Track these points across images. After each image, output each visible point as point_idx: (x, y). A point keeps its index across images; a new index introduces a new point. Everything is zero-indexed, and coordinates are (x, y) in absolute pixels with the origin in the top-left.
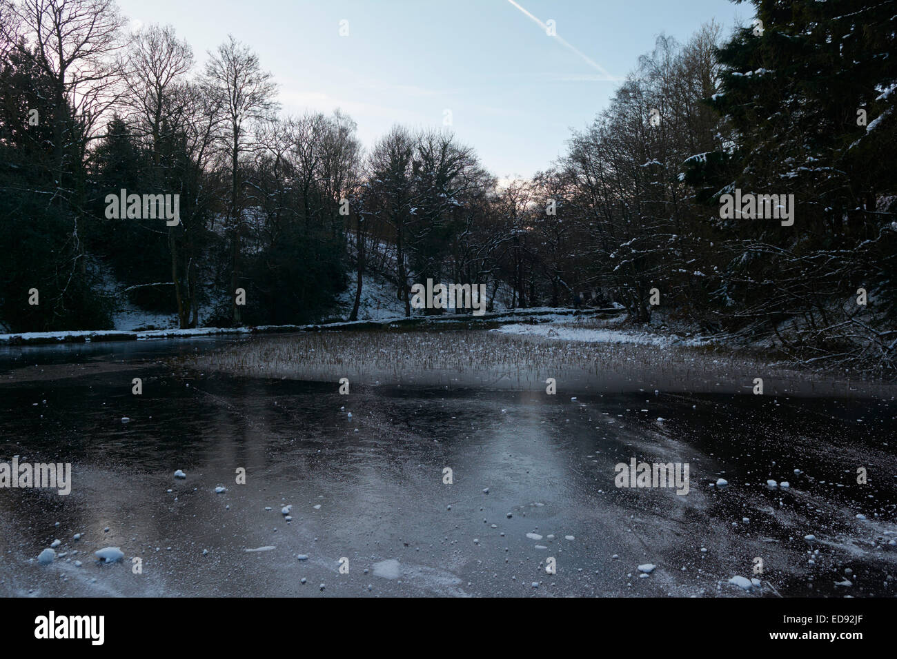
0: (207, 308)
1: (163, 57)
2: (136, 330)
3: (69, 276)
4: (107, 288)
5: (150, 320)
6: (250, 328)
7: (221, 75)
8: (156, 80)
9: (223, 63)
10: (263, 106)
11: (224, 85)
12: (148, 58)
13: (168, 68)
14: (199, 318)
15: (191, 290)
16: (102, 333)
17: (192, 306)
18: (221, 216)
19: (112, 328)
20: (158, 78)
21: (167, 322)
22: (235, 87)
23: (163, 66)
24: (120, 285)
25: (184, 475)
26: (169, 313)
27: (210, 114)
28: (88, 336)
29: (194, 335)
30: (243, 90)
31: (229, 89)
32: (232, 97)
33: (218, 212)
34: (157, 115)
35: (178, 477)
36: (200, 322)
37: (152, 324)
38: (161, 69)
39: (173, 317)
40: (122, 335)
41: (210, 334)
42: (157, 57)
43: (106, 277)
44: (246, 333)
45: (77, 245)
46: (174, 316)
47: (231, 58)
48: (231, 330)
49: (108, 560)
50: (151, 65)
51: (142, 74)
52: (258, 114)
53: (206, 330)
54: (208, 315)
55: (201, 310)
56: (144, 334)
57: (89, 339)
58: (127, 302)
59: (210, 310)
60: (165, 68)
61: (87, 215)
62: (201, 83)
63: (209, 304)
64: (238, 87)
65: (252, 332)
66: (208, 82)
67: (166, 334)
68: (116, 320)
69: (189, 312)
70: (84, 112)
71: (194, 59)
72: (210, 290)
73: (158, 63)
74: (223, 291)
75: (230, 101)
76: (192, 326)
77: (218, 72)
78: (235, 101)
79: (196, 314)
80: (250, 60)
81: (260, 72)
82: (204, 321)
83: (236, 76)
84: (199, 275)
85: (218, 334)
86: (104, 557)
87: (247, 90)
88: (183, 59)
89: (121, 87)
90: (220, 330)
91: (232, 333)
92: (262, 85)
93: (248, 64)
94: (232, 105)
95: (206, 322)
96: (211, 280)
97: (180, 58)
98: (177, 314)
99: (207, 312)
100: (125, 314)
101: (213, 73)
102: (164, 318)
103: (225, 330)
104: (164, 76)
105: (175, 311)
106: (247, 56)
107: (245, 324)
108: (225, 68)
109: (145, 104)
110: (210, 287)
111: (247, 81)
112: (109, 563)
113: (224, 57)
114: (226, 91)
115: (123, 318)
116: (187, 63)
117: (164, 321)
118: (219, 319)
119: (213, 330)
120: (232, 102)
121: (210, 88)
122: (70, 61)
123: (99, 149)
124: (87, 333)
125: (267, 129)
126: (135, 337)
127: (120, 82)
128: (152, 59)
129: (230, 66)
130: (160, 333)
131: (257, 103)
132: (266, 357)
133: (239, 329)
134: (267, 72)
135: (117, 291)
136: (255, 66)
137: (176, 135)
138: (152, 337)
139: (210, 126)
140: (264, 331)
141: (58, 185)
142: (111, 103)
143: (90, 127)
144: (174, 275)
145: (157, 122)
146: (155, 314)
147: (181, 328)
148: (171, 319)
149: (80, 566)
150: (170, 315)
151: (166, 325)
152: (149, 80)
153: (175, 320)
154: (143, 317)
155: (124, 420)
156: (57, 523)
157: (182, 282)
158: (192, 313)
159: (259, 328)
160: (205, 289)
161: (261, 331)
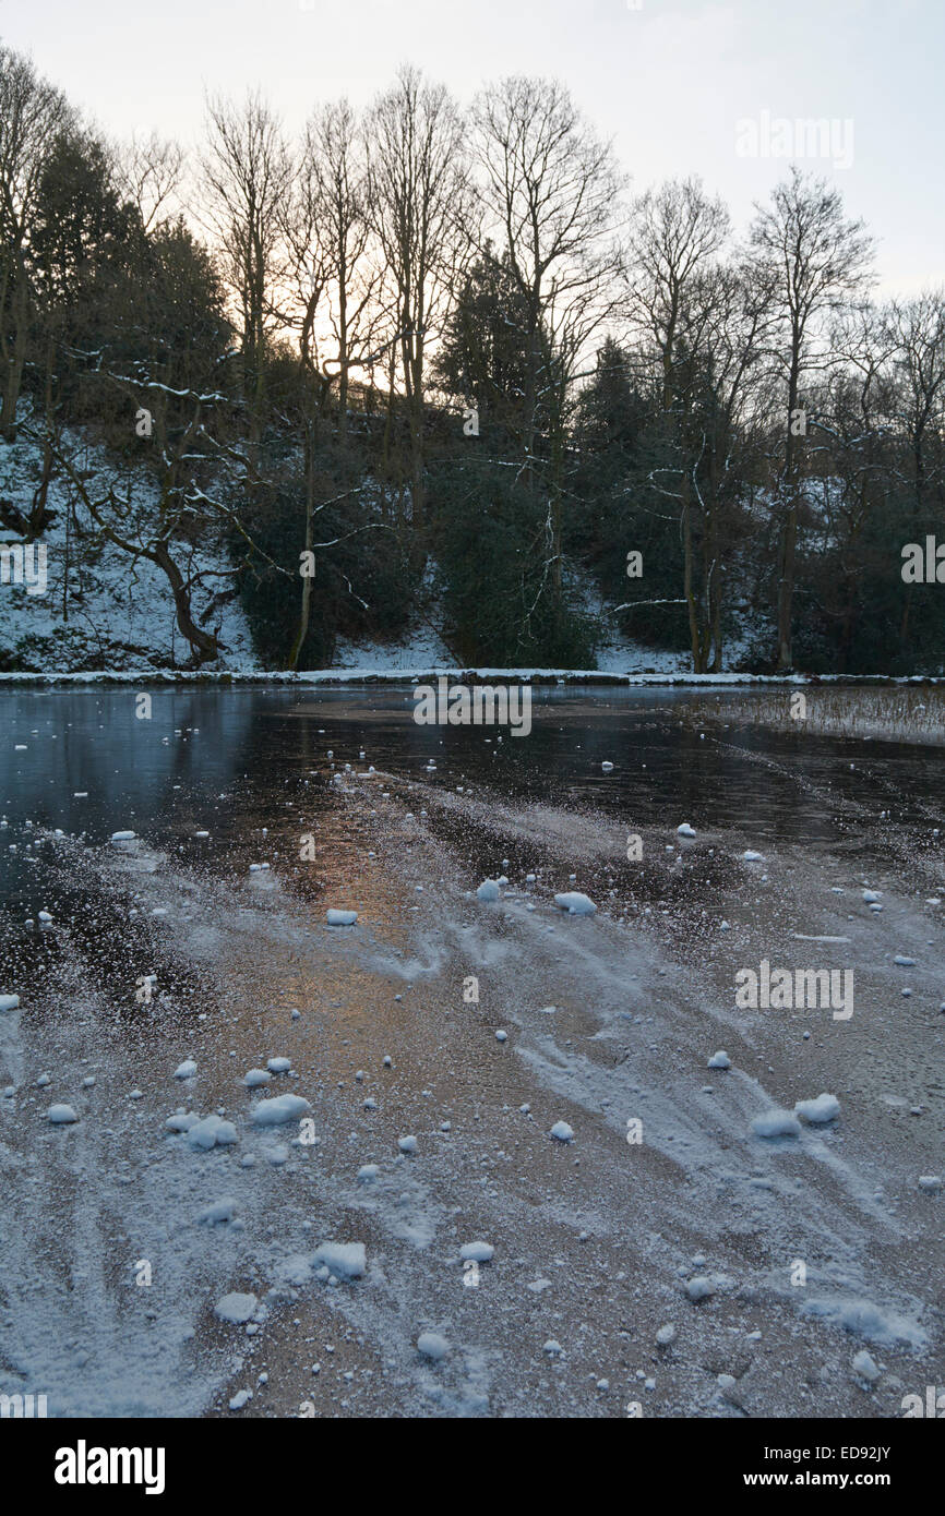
0: (736, 643)
1: (681, 232)
2: (629, 674)
3: (539, 588)
4: (588, 610)
5: (649, 659)
6: (807, 677)
7: (774, 240)
8: (669, 270)
9: (780, 219)
10: (845, 284)
11: (778, 257)
12: (660, 238)
13: (689, 249)
14: (724, 659)
15: (713, 612)
16: (581, 673)
17: (713, 640)
18: (766, 493)
19: (595, 668)
20: (672, 268)
21: (674, 665)
22: (799, 258)
23: (681, 246)
24: (607, 605)
25: (692, 831)
26: (678, 650)
27: (753, 312)
28: (561, 677)
29: (715, 684)
30: (811, 262)
31: (787, 263)
32: (791, 276)
33: (760, 486)
34: (670, 329)
35: (683, 835)
36: (724, 667)
37: (651, 666)
38: (678, 252)
39: (683, 657)
40: (609, 678)
41: (740, 683)
42: (672, 232)
43: (587, 594)
44: (800, 685)
45: (551, 542)
46: (685, 655)
47: (793, 206)
48: (775, 678)
49: (572, 910)
50: (662, 247)
51: (649, 265)
52: (836, 300)
53: (733, 677)
54: (739, 656)
55: (727, 648)
56: (639, 678)
57: (562, 681)
58: (617, 632)
59: (741, 647)
60: (684, 249)
61: (564, 495)
62: (743, 261)
63: (740, 638)
64: (803, 258)
65: (811, 683)
66: (752, 257)
67: (671, 681)
68: (601, 658)
69: (709, 650)
70: (565, 339)
71: (730, 226)
72: (743, 616)
73: (675, 242)
74: (765, 618)
75: (788, 284)
76: (713, 670)
77: (769, 235)
78: (797, 283)
79: (719, 652)
80: (826, 203)
81: (844, 222)
82: (731, 665)
83: (800, 237)
84: (726, 590)
85: (753, 683)
86: (567, 905)
87: (818, 260)
88: (713, 229)
89: (617, 289)
90: (757, 678)
91: (776, 683)
92: (846, 245)
93: (822, 210)
94: (792, 291)
95: (735, 667)
96: (745, 597)
97: (707, 228)
98: (690, 652)
99: (738, 649)
100: (613, 650)
101: (761, 238)
102: (670, 657)
103: (765, 678)
104: (683, 262)
105: (687, 648)
106: (821, 198)
107: (801, 670)
108: (782, 226)
109: (652, 314)
110: (743, 610)
111: (819, 243)
112: (574, 914)
113: (780, 208)
114: (782, 268)
115: (611, 655)
116: (720, 234)
117: (670, 663)
118: (755, 662)
119: (746, 677)
120: (792, 285)
121: (755, 265)
122: (548, 262)
123: (585, 396)
124: (561, 672)
125: (852, 326)
126: (625, 683)
127: (616, 280)
128: (665, 237)
129: (791, 221)
130: (662, 678)
131: (835, 280)
132: (836, 711)
133: (789, 678)
134: (855, 220)
135: (602, 613)
136: (834, 212)
137: (699, 358)
138: (651, 683)
139: (753, 333)
140: (832, 683)
141: (528, 453)
142: (604, 316)
143: (573, 358)
144: (687, 588)
145: (669, 342)
146: (657, 651)
147: (696, 672)
148: (680, 659)
149: (533, 911)
150: (679, 652)
151: (672, 669)
152: (659, 273)
153: (686, 661)
154: (638, 655)
155: (605, 766)
156: (506, 861)
157: (699, 601)
158: (712, 651)
159: (822, 677)
160: (736, 612)
161: (824, 683)
